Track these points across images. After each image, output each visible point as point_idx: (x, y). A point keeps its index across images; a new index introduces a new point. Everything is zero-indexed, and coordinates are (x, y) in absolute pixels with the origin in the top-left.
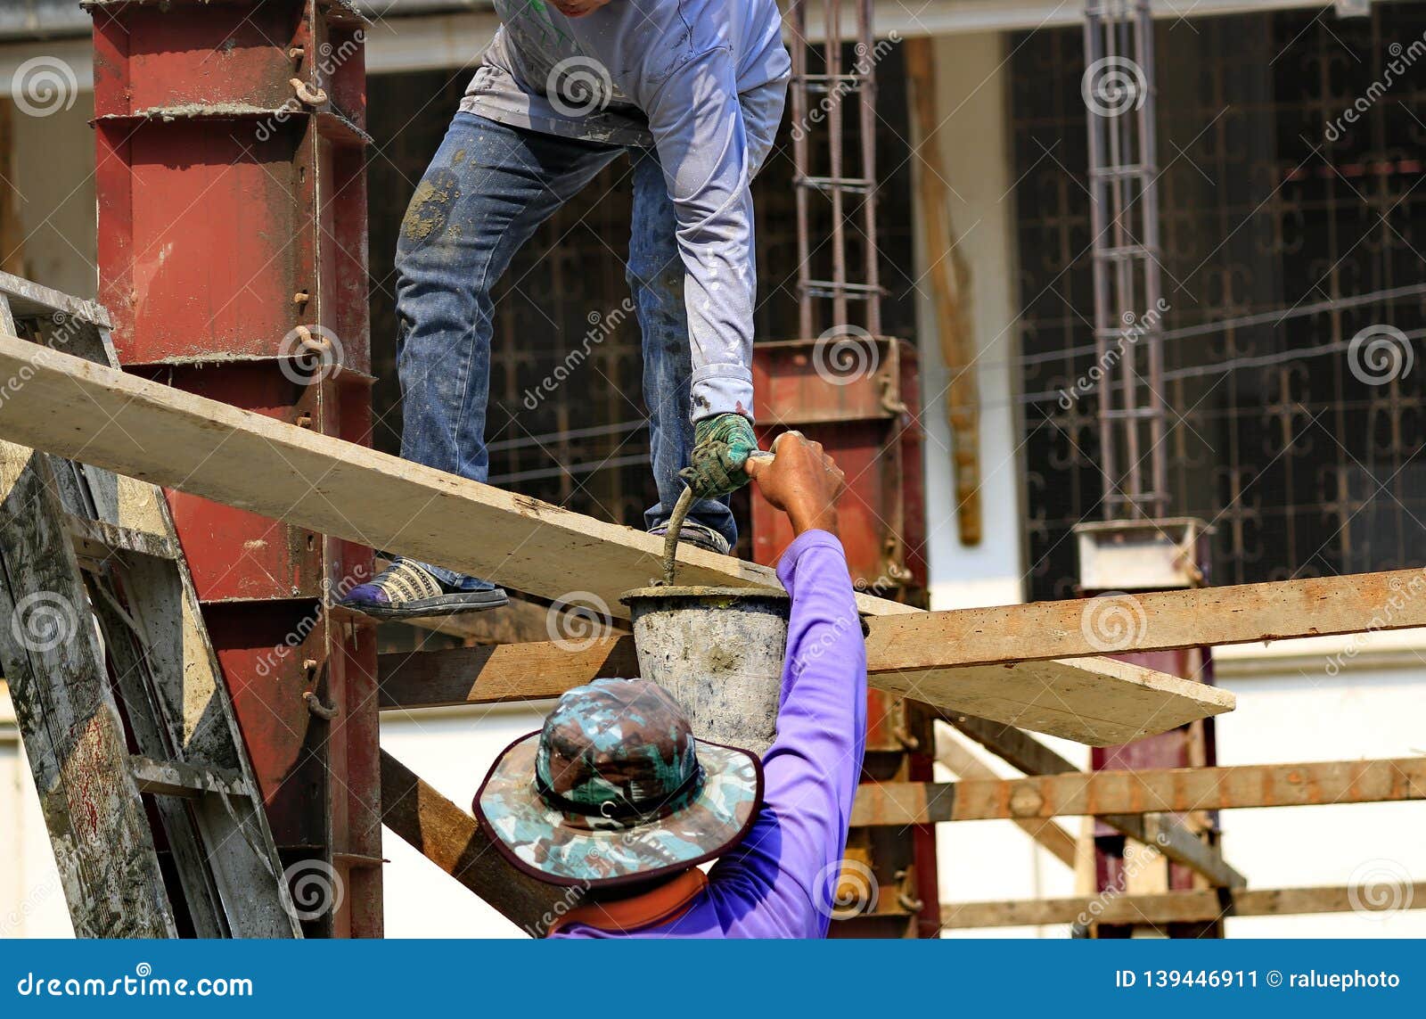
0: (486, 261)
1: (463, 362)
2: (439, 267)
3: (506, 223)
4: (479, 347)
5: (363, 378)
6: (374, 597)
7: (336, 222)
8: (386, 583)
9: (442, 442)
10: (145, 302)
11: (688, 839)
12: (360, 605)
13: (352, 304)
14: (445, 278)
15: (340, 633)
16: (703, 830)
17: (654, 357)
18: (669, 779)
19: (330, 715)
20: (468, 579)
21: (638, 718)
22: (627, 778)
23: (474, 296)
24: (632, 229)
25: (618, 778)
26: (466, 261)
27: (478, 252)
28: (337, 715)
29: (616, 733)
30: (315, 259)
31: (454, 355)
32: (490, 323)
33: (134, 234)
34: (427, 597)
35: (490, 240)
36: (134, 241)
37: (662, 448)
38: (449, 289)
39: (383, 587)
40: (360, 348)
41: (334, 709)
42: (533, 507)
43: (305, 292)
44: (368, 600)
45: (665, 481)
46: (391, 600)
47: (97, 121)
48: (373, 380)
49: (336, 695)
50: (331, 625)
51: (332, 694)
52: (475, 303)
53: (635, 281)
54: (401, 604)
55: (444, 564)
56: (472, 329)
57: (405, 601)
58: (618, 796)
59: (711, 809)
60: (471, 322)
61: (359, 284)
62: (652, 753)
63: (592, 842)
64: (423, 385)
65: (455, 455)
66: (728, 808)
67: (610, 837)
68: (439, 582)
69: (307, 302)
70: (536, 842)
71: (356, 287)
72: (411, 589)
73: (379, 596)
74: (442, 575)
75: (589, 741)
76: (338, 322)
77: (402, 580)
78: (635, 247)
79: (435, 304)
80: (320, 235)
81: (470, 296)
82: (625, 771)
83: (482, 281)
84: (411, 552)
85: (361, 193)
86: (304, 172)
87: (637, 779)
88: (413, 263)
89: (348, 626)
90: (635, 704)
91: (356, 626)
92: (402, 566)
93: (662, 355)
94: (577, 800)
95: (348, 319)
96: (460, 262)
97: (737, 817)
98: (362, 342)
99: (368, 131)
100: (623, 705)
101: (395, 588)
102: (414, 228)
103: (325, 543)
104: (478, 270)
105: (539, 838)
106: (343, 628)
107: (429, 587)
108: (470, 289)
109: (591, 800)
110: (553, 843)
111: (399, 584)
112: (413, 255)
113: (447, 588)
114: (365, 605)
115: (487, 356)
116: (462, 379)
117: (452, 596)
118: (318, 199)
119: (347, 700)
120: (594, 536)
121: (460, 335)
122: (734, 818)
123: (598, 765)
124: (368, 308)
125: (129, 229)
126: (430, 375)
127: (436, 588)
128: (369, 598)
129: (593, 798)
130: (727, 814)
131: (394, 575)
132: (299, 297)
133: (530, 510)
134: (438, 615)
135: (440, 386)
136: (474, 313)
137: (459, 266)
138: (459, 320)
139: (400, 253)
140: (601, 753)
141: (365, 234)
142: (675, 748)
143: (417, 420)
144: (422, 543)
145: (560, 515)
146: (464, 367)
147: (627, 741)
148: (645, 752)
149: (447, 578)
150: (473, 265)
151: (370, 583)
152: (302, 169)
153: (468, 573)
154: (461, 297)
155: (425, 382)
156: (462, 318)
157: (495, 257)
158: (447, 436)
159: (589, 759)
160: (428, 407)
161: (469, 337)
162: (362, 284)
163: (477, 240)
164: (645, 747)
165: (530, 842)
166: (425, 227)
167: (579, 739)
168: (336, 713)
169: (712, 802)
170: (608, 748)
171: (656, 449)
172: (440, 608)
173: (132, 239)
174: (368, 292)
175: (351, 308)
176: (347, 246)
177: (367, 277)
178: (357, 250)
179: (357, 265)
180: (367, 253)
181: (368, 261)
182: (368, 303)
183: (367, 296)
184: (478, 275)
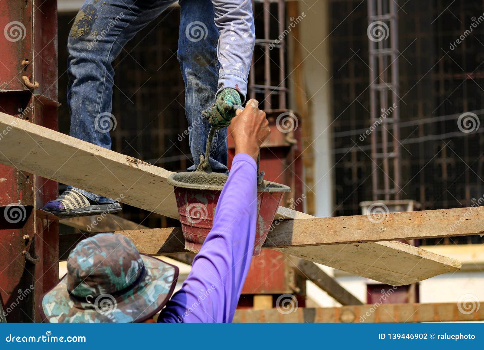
0: (110, 49)
1: (99, 95)
2: (86, 51)
3: (120, 31)
4: (107, 89)
5: (54, 103)
6: (58, 207)
7: (43, 29)
8: (64, 200)
9: (88, 133)
11: (128, 314)
12: (51, 211)
13: (50, 68)
14: (89, 56)
15: (41, 224)
16: (137, 309)
17: (189, 95)
18: (119, 284)
19: (35, 261)
20: (102, 198)
21: (104, 254)
22: (96, 283)
23: (104, 65)
24: (179, 34)
25: (92, 283)
26: (100, 48)
27: (106, 44)
28: (39, 262)
29: (91, 261)
30: (32, 45)
31: (95, 92)
32: (112, 78)
34: (83, 207)
35: (112, 38)
37: (194, 138)
38: (92, 61)
39: (62, 202)
40: (53, 89)
41: (38, 259)
42: (135, 162)
43: (27, 60)
44: (55, 208)
45: (196, 154)
46: (66, 208)
48: (59, 104)
49: (39, 252)
50: (37, 219)
51: (37, 253)
52: (104, 67)
53: (182, 58)
54: (71, 210)
55: (91, 190)
56: (103, 80)
57: (72, 208)
58: (93, 293)
59: (145, 297)
60: (103, 77)
61: (53, 59)
62: (108, 271)
63: (83, 315)
64: (79, 106)
65: (95, 139)
66: (154, 297)
67: (92, 313)
68: (88, 199)
69: (28, 65)
70: (60, 316)
71: (52, 61)
72: (75, 203)
73: (60, 206)
74: (89, 196)
75: (79, 266)
76: (43, 77)
77: (71, 198)
78: (181, 42)
79: (85, 69)
80: (34, 33)
81: (101, 64)
82: (94, 280)
83: (108, 58)
84: (76, 184)
87: (101, 284)
88: (75, 49)
89: (45, 220)
90: (105, 246)
91: (49, 221)
92: (71, 192)
93: (194, 94)
94: (77, 295)
95: (48, 76)
96: (97, 48)
97: (157, 302)
98: (54, 86)
100: (99, 247)
101: (67, 202)
102: (75, 33)
103: (35, 179)
104: (106, 53)
105: (62, 313)
106: (43, 222)
107: (84, 202)
108: (102, 61)
109: (81, 295)
110: (67, 316)
111: (70, 201)
112: (75, 45)
113: (92, 203)
114: (54, 211)
115: (111, 93)
116: (98, 104)
117: (94, 206)
118: (34, 16)
119: (44, 256)
120: (164, 177)
121: (98, 83)
122: (156, 302)
123: (82, 278)
124: (57, 71)
126: (83, 101)
127: (87, 202)
128: (56, 207)
129: (82, 294)
130: (153, 300)
131: (67, 196)
132: (24, 62)
133: (134, 164)
134: (88, 215)
135: (88, 107)
136: (104, 72)
137: (96, 51)
138: (97, 75)
139: (69, 44)
140: (83, 271)
141: (56, 36)
142: (122, 268)
143: (77, 122)
144: (81, 180)
145: (147, 167)
146: (100, 98)
147: (95, 265)
148: (104, 270)
149: (92, 198)
150: (104, 50)
151: (56, 200)
153: (103, 195)
154: (98, 65)
155: (80, 104)
156: (98, 75)
157: (114, 46)
158: (91, 130)
159: (78, 274)
160: (81, 116)
161: (102, 83)
162: (54, 59)
163: (105, 38)
164: (105, 268)
165: (58, 316)
166: (80, 32)
167: (75, 264)
168: (38, 260)
169: (147, 294)
170: (86, 269)
171: (191, 139)
172: (89, 212)
174: (57, 63)
175: (49, 70)
176: (48, 41)
177: (57, 56)
178: (53, 43)
179: (52, 50)
180: (57, 45)
181: (57, 48)
182: (57, 68)
183: (57, 65)
184: (106, 54)
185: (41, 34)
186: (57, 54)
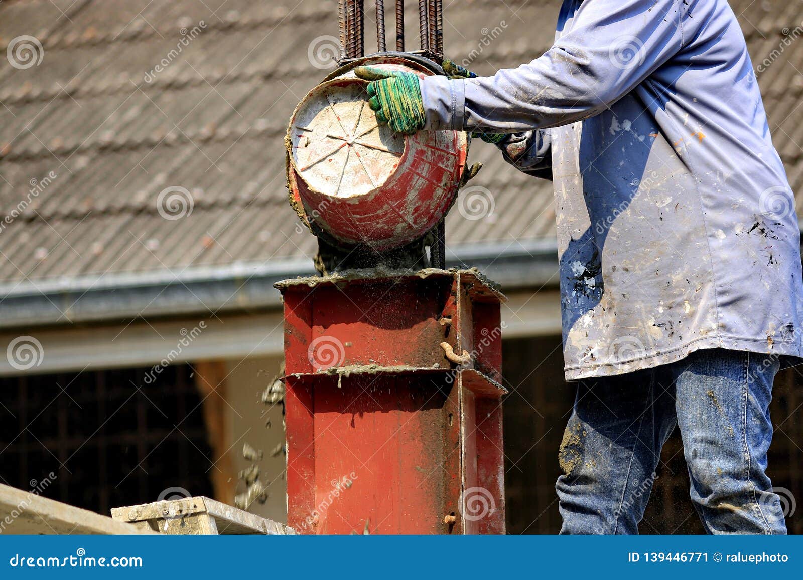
2: (583, 493)
7: (478, 457)
10: (324, 524)
13: (491, 523)
14: (589, 501)
26: (604, 487)
30: (461, 487)
33: (316, 468)
36: (316, 474)
43: (453, 514)
47: (287, 378)
61: (497, 508)
69: (454, 523)
79: (583, 521)
80: (465, 467)
83: (621, 504)
85: (498, 434)
86: (452, 417)
96: (600, 489)
99: (504, 384)
104: (616, 494)
108: (609, 510)
118: (463, 439)
125: (311, 464)
132: (449, 518)
137: (600, 493)
141: (502, 467)
150: (609, 490)
152: (450, 415)
154: (601, 517)
162: (499, 507)
166: (568, 467)
173: (314, 472)
174: (504, 514)
175: (490, 527)
176: (487, 477)
177: (503, 502)
178: (496, 480)
179: (496, 492)
180: (503, 482)
181: (504, 489)
182: (504, 523)
183: (504, 518)
184: (616, 498)
185: (475, 465)
186: (503, 498)
